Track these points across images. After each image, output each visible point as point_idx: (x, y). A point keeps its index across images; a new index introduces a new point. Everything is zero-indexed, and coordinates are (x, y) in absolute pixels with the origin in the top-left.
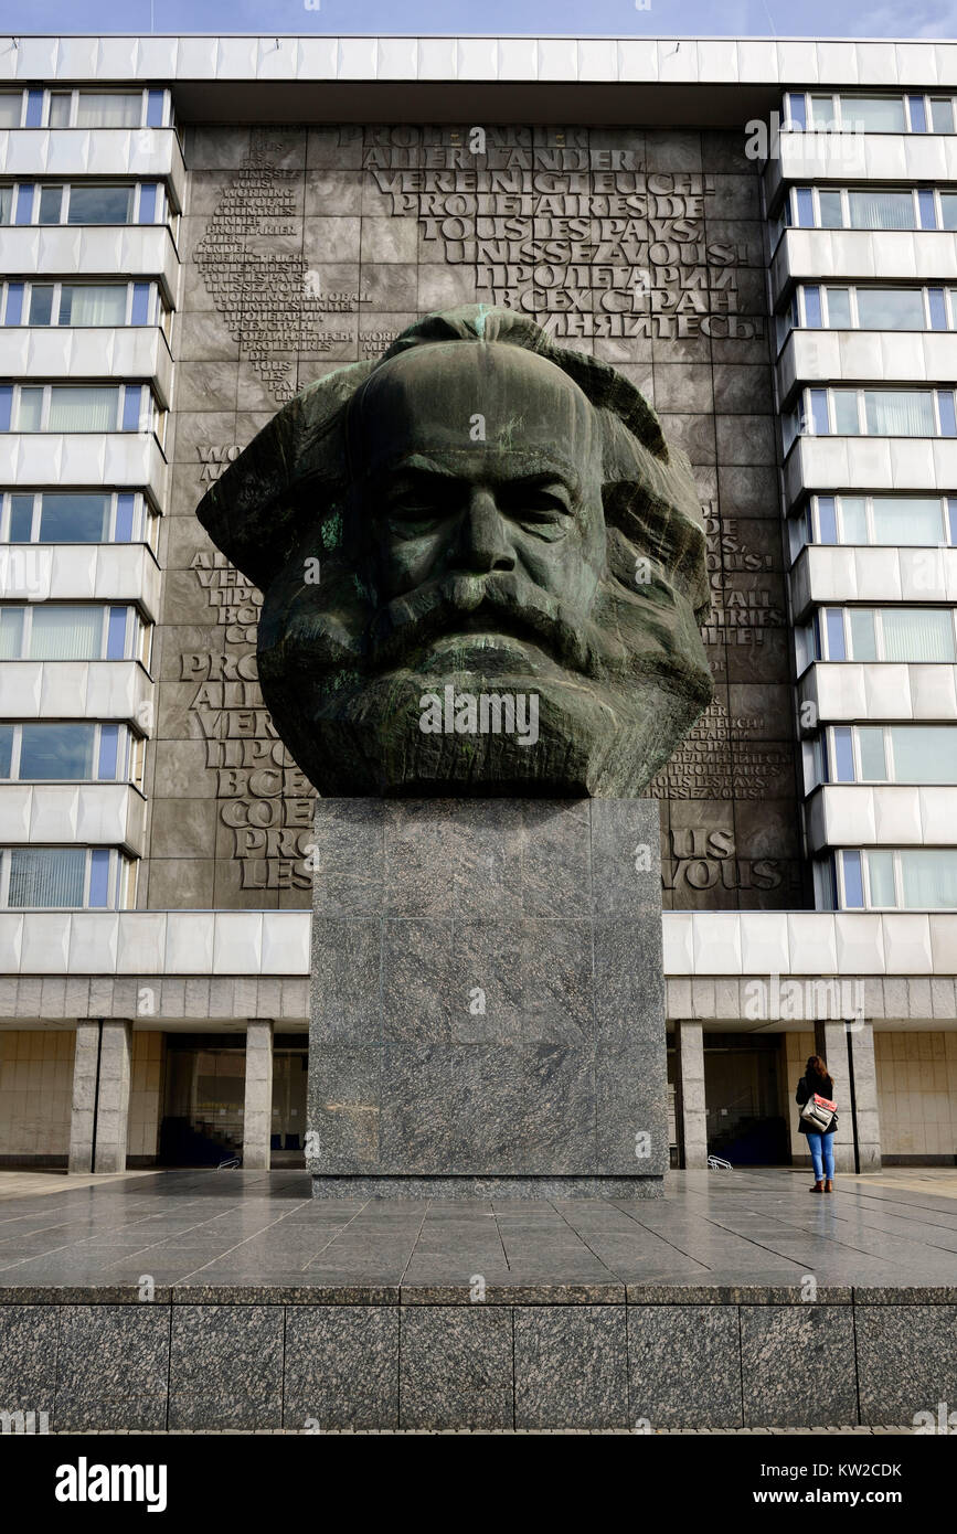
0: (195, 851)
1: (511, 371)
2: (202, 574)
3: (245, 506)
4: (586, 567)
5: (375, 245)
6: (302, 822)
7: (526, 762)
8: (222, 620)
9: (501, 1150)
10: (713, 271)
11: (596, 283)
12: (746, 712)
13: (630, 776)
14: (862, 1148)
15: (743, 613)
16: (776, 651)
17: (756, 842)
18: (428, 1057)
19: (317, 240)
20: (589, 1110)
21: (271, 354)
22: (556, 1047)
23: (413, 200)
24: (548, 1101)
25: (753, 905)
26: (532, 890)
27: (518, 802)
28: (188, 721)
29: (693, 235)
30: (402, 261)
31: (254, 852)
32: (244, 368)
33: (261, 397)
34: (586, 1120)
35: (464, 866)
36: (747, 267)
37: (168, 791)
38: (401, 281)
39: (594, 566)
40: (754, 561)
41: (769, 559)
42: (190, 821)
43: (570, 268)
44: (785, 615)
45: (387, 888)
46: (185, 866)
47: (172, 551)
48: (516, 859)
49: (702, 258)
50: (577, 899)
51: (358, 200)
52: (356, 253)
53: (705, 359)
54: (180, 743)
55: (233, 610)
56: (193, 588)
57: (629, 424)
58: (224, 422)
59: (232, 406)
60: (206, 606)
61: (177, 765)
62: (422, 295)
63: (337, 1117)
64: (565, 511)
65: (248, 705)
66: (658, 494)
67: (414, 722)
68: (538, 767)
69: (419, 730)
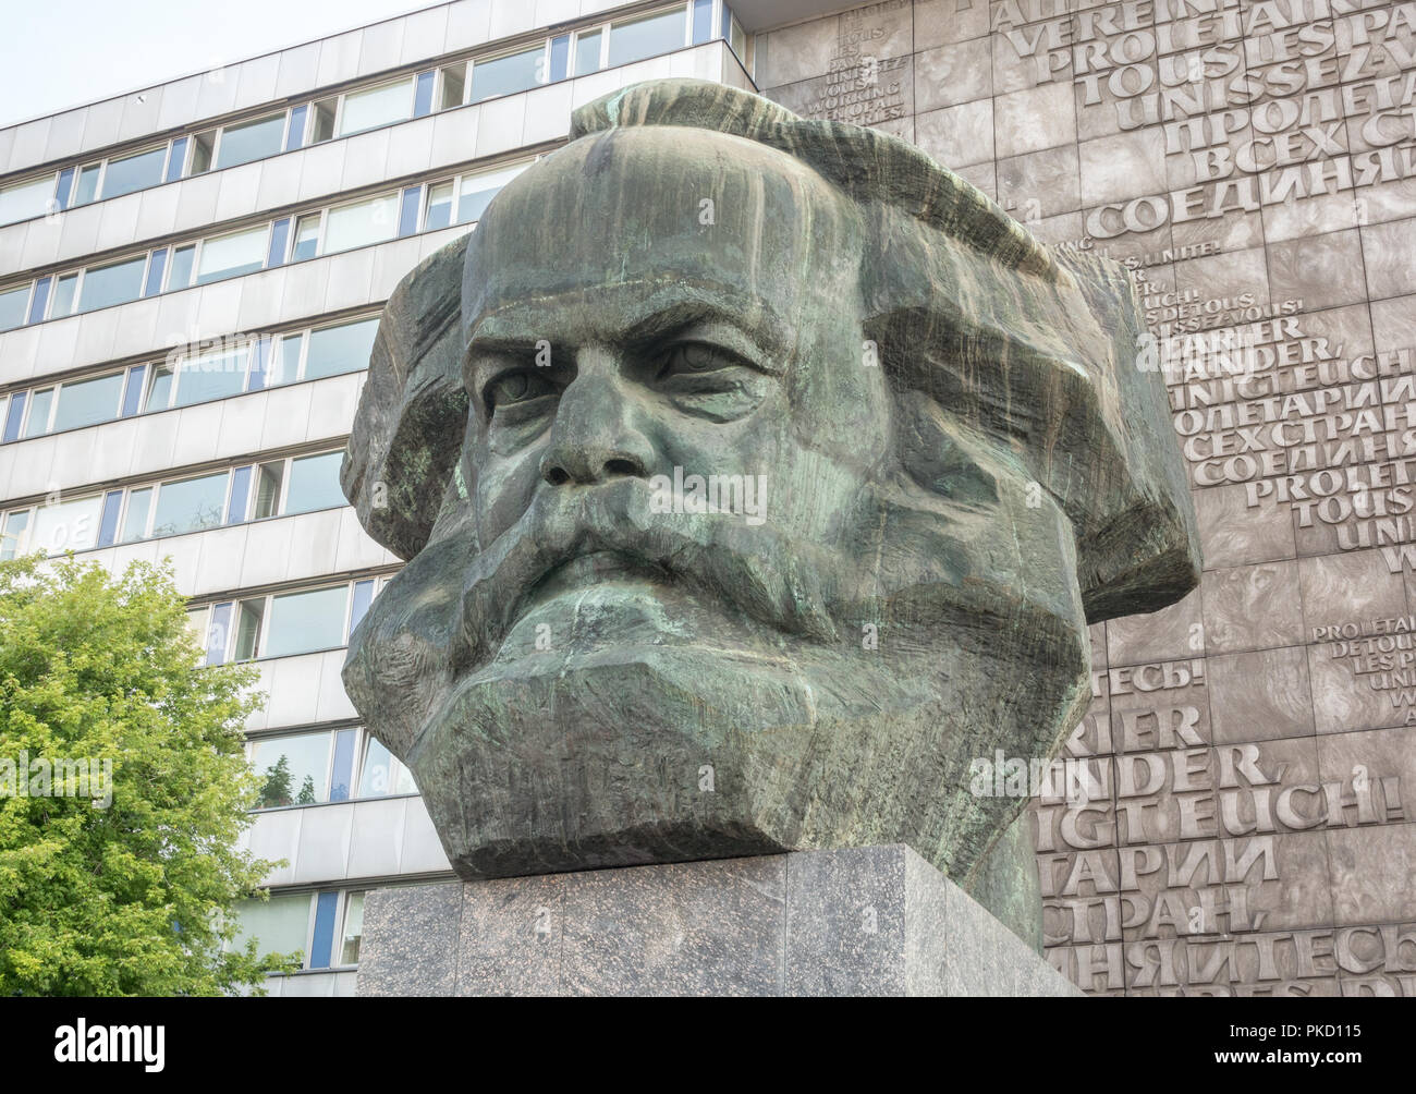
1: (636, 159)
5: (1014, 130)
11: (1350, 110)
19: (933, 142)
23: (1063, 58)
30: (1054, 144)
38: (1056, 172)
51: (987, 76)
52: (989, 146)
62: (1088, 183)
64: (759, 371)
66: (978, 323)
67: (463, 745)
68: (666, 799)
69: (472, 757)
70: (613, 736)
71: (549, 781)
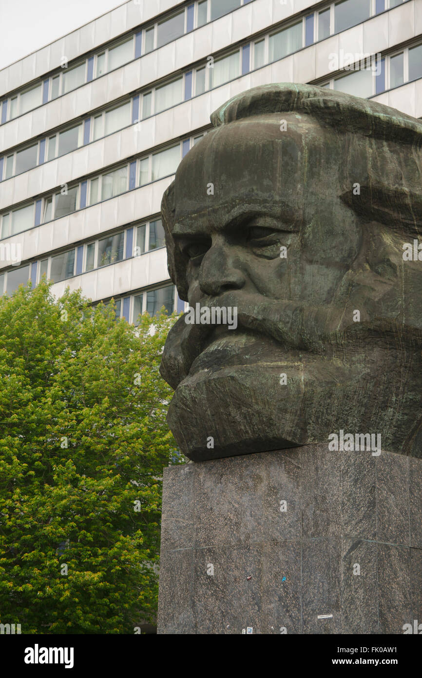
7: (243, 427)
35: (233, 506)
45: (195, 527)
64: (287, 233)
66: (393, 188)
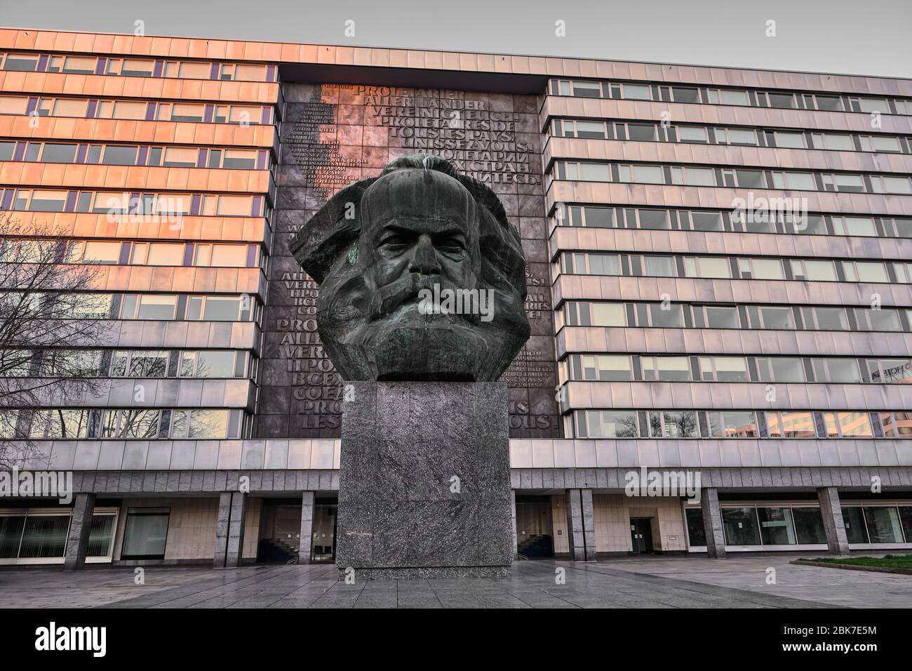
0: (280, 411)
1: (439, 182)
2: (287, 283)
3: (312, 243)
4: (472, 274)
5: (369, 138)
6: (331, 397)
7: (445, 364)
8: (296, 304)
9: (432, 554)
10: (518, 154)
11: (467, 158)
12: (533, 348)
13: (493, 371)
14: (588, 549)
15: (532, 304)
16: (546, 321)
17: (538, 407)
18: (397, 508)
20: (475, 533)
21: (321, 185)
22: (459, 502)
23: (386, 119)
24: (455, 529)
25: (537, 437)
26: (447, 425)
27: (441, 383)
28: (279, 351)
29: (509, 139)
30: (381, 146)
31: (308, 412)
32: (308, 191)
33: (316, 204)
34: (473, 538)
36: (533, 153)
37: (268, 383)
39: (476, 274)
40: (537, 281)
41: (543, 281)
42: (278, 397)
43: (456, 151)
44: (550, 305)
45: (378, 425)
46: (276, 418)
47: (274, 273)
48: (440, 411)
49: (513, 149)
50: (468, 430)
51: (362, 117)
52: (360, 142)
53: (515, 192)
54: (275, 361)
55: (301, 300)
56: (283, 290)
57: (491, 210)
58: (299, 214)
59: (303, 207)
60: (288, 297)
61: (273, 371)
63: (352, 539)
64: (463, 248)
65: (307, 343)
66: (505, 241)
67: (392, 345)
68: (451, 366)
69: (394, 348)
70: (438, 348)
71: (418, 357)
